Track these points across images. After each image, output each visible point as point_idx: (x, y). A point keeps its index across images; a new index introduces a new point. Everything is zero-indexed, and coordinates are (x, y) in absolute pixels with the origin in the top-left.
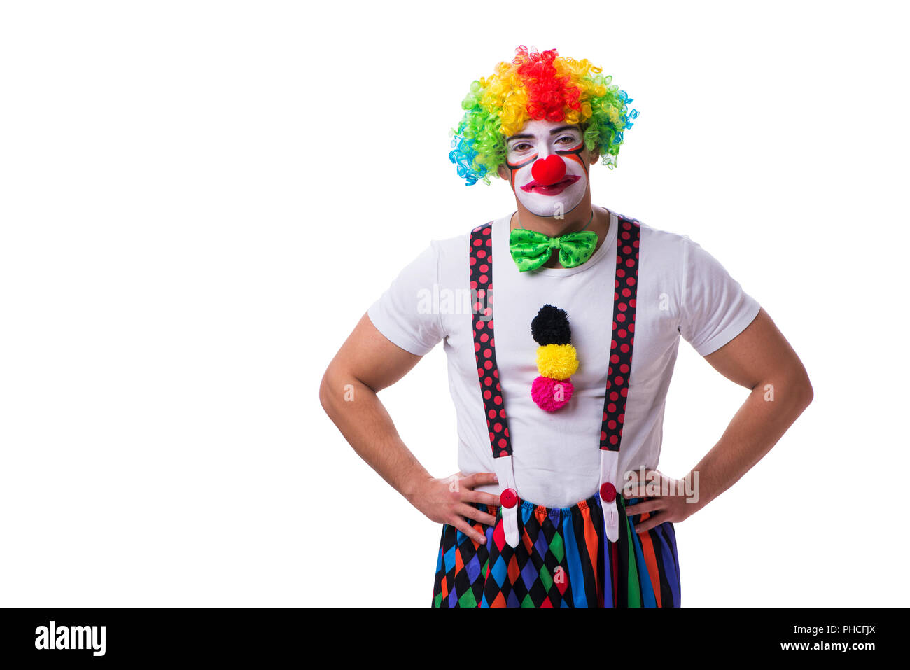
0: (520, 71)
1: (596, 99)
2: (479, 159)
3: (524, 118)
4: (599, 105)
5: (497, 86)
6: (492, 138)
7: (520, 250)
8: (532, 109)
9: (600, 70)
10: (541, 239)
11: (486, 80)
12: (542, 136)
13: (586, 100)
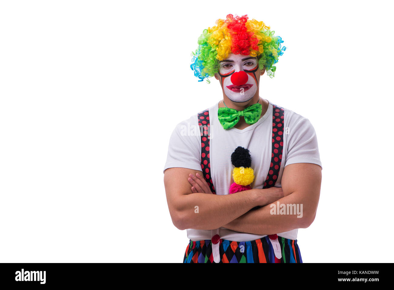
0: (228, 27)
1: (266, 44)
2: (205, 70)
3: (229, 51)
4: (267, 47)
5: (217, 34)
6: (212, 61)
7: (223, 118)
8: (233, 49)
9: (269, 28)
10: (234, 112)
11: (211, 29)
12: (237, 61)
13: (261, 44)
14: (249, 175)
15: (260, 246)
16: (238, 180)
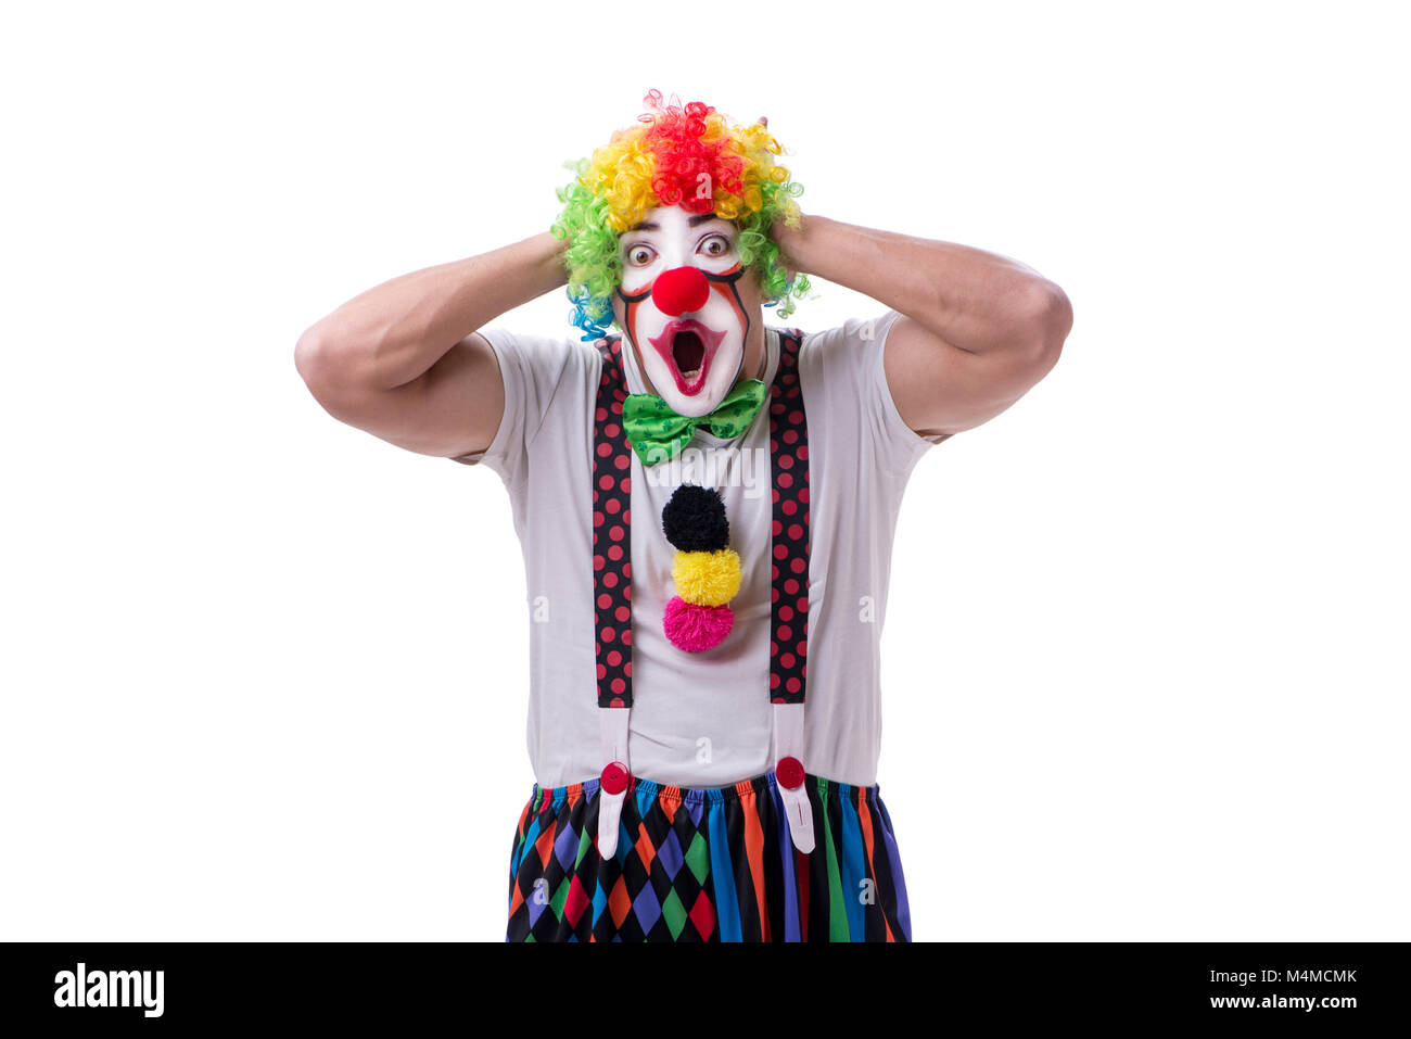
1: (768, 184)
7: (641, 428)
13: (752, 183)
14: (726, 576)
15: (748, 803)
16: (689, 591)
